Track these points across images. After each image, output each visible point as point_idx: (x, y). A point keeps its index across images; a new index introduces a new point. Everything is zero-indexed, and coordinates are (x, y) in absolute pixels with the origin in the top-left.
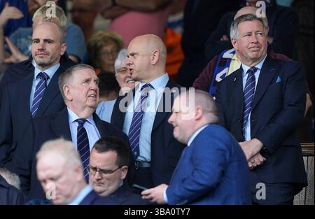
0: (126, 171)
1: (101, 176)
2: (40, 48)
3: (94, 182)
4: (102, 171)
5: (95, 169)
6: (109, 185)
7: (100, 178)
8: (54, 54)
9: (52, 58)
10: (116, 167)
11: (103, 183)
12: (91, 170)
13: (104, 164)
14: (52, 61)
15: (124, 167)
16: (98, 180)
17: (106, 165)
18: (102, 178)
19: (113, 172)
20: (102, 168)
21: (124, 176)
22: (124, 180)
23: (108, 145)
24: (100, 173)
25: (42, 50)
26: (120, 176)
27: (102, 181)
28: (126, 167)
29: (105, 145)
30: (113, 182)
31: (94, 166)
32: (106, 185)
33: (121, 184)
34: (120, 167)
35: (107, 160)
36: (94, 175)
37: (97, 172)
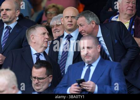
0: (52, 78)
3: (35, 85)
4: (39, 79)
5: (35, 78)
6: (43, 86)
10: (46, 76)
11: (40, 85)
12: (33, 79)
13: (39, 75)
15: (50, 76)
16: (37, 83)
18: (39, 82)
19: (44, 79)
20: (38, 77)
21: (51, 80)
23: (41, 65)
24: (38, 80)
26: (49, 81)
27: (39, 84)
28: (51, 75)
29: (39, 65)
30: (45, 84)
31: (34, 76)
32: (41, 86)
33: (50, 85)
34: (48, 76)
35: (41, 72)
36: (35, 81)
37: (36, 79)
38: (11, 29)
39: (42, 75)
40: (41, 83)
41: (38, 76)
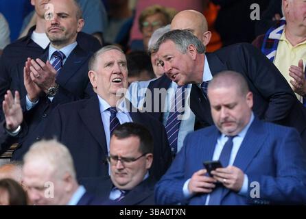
0: (151, 160)
1: (123, 165)
2: (54, 22)
3: (116, 173)
4: (124, 159)
5: (116, 158)
6: (133, 175)
7: (122, 167)
8: (69, 29)
9: (66, 34)
10: (140, 155)
11: (126, 174)
12: (112, 160)
13: (125, 151)
14: (67, 37)
15: (148, 155)
16: (120, 170)
17: (127, 153)
18: (125, 167)
19: (136, 160)
20: (124, 156)
21: (149, 165)
22: (150, 170)
23: (128, 130)
24: (122, 162)
25: (56, 24)
26: (145, 165)
27: (125, 171)
28: (150, 154)
29: (125, 131)
30: (138, 170)
31: (114, 154)
32: (130, 175)
33: (147, 176)
34: (144, 155)
35: (129, 147)
36: (116, 165)
37: (119, 161)
38: (65, 57)
39: (132, 152)
40: (129, 168)
41: (123, 154)
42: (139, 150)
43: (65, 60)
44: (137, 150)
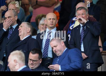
3: (30, 64)
6: (35, 65)
10: (38, 59)
15: (41, 59)
16: (32, 64)
17: (35, 59)
19: (37, 61)
21: (41, 62)
22: (40, 64)
26: (39, 62)
29: (34, 52)
30: (37, 64)
31: (31, 59)
34: (39, 59)
35: (35, 57)
37: (32, 61)
39: (36, 59)
40: (35, 63)
41: (33, 59)
42: (38, 58)
43: (14, 30)
44: (37, 58)
